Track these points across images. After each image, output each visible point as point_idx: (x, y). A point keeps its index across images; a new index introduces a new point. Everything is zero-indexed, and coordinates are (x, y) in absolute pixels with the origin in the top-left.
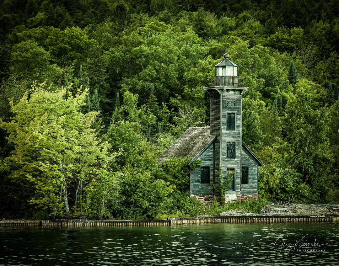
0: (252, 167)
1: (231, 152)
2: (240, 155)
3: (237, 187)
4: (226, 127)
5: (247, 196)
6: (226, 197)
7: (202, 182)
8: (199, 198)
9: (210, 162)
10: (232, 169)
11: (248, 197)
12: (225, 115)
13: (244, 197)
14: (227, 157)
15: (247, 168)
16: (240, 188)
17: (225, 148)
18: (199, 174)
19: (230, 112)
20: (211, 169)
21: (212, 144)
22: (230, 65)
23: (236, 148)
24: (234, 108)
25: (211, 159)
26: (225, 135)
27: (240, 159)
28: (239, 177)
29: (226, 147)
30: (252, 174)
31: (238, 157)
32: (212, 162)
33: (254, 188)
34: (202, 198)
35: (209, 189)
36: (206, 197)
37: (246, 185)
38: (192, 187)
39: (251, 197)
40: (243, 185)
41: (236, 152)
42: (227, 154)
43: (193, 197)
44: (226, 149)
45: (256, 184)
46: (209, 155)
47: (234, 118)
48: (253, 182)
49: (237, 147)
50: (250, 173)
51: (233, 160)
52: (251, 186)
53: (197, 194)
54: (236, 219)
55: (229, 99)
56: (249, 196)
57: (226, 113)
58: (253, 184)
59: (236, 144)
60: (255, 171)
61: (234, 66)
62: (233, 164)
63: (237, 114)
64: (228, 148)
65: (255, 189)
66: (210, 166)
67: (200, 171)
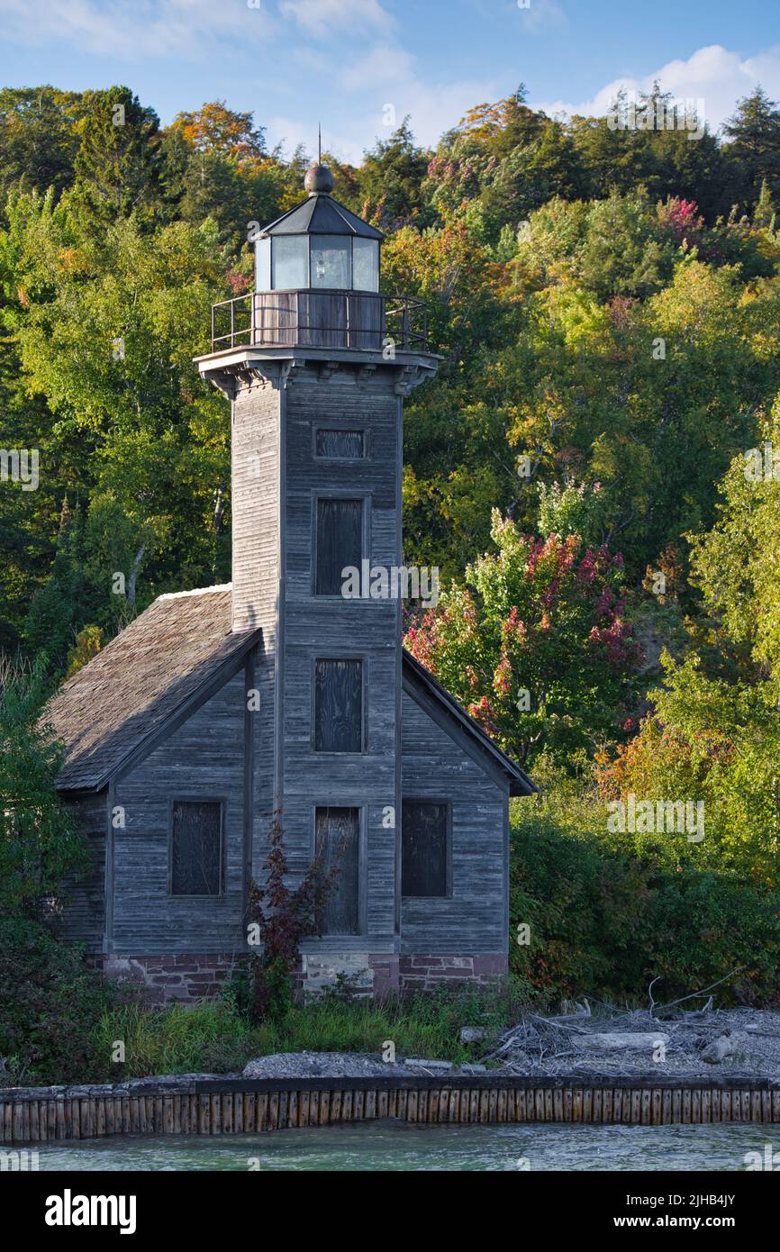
0: (476, 801)
1: (338, 713)
2: (392, 734)
3: (375, 912)
4: (307, 574)
5: (444, 967)
6: (311, 971)
7: (177, 888)
8: (157, 980)
9: (228, 771)
10: (348, 813)
11: (450, 971)
12: (306, 510)
13: (422, 972)
14: (318, 745)
15: (444, 806)
16: (390, 916)
17: (305, 692)
18: (160, 842)
19: (332, 491)
20: (230, 810)
21: (237, 670)
22: (337, 228)
23: (372, 691)
24: (357, 469)
25: (230, 755)
26: (304, 621)
27: (392, 756)
28: (389, 853)
29: (312, 688)
30: (471, 843)
31: (383, 743)
32: (238, 770)
33: (486, 920)
34: (177, 980)
35: (218, 926)
36: (199, 971)
37: (442, 905)
38: (116, 912)
39: (467, 972)
40: (419, 905)
41: (372, 713)
42: (318, 728)
43: (124, 973)
44: (310, 697)
45: (499, 898)
46: (220, 736)
47: (357, 529)
48: (481, 889)
49: (371, 689)
50: (460, 834)
51: (351, 761)
52: (468, 910)
53: (147, 952)
54: (332, 1094)
55: (325, 418)
56: (458, 963)
57: (311, 495)
58: (481, 898)
59: (371, 669)
60: (489, 825)
61: (353, 235)
62: (350, 781)
63: (375, 505)
64: (319, 692)
65: (490, 928)
66: (230, 795)
67: (166, 826)
